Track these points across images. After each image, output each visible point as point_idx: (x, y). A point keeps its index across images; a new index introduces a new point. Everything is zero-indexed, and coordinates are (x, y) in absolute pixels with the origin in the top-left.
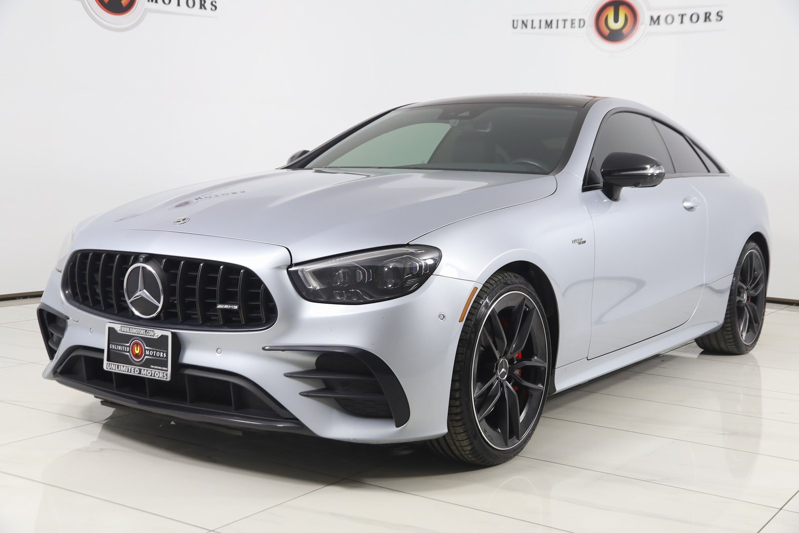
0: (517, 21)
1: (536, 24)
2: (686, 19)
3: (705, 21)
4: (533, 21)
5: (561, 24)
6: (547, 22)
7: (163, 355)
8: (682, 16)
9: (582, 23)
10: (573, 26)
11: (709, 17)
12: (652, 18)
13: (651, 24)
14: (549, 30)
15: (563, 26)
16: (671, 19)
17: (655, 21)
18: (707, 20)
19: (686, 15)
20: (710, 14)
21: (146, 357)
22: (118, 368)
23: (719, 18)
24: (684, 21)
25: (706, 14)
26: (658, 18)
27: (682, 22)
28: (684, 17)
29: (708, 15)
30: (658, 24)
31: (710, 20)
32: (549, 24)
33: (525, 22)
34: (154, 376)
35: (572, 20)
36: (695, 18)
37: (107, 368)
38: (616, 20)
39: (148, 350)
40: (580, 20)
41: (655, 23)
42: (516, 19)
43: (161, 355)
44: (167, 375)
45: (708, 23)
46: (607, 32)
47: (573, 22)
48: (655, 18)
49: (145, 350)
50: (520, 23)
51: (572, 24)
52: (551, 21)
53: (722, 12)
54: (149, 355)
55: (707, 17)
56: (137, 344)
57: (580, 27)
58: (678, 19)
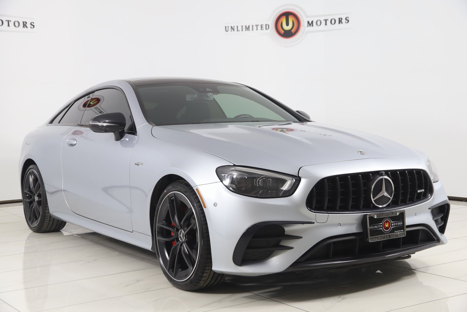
0: (228, 27)
1: (240, 28)
2: (328, 22)
3: (339, 23)
4: (237, 27)
5: (255, 28)
6: (246, 26)
7: (401, 223)
8: (326, 20)
9: (267, 27)
10: (262, 29)
11: (341, 21)
12: (308, 22)
13: (308, 26)
14: (248, 32)
15: (256, 29)
16: (319, 23)
17: (310, 24)
18: (340, 23)
19: (328, 20)
20: (342, 19)
21: (392, 227)
22: (377, 239)
23: (347, 21)
24: (327, 24)
25: (339, 19)
26: (312, 22)
27: (326, 24)
28: (327, 21)
29: (340, 19)
30: (312, 26)
31: (342, 23)
32: (247, 28)
33: (233, 27)
34: (398, 236)
35: (261, 25)
36: (333, 22)
37: (371, 241)
38: (287, 24)
39: (392, 223)
40: (266, 25)
41: (310, 25)
42: (227, 26)
43: (400, 224)
44: (404, 234)
45: (341, 24)
46: (282, 32)
47: (262, 26)
48: (310, 22)
49: (391, 223)
50: (230, 28)
51: (262, 27)
52: (249, 26)
53: (348, 18)
54: (394, 226)
55: (340, 21)
56: (387, 222)
57: (266, 29)
58: (323, 23)
